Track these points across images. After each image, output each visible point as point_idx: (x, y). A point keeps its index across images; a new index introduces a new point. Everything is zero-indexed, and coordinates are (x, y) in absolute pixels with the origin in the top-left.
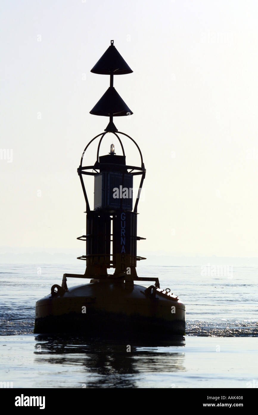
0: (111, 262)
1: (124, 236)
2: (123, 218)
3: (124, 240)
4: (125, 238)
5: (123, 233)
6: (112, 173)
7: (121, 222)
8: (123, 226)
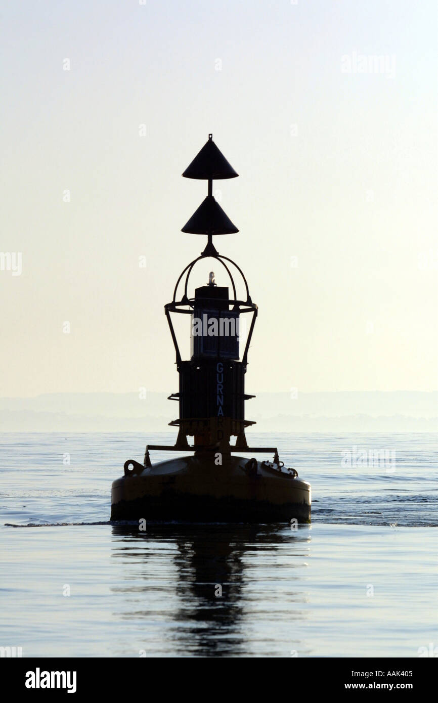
1: (222, 393)
2: (220, 370)
3: (221, 399)
4: (223, 397)
5: (221, 390)
7: (218, 375)
8: (220, 381)
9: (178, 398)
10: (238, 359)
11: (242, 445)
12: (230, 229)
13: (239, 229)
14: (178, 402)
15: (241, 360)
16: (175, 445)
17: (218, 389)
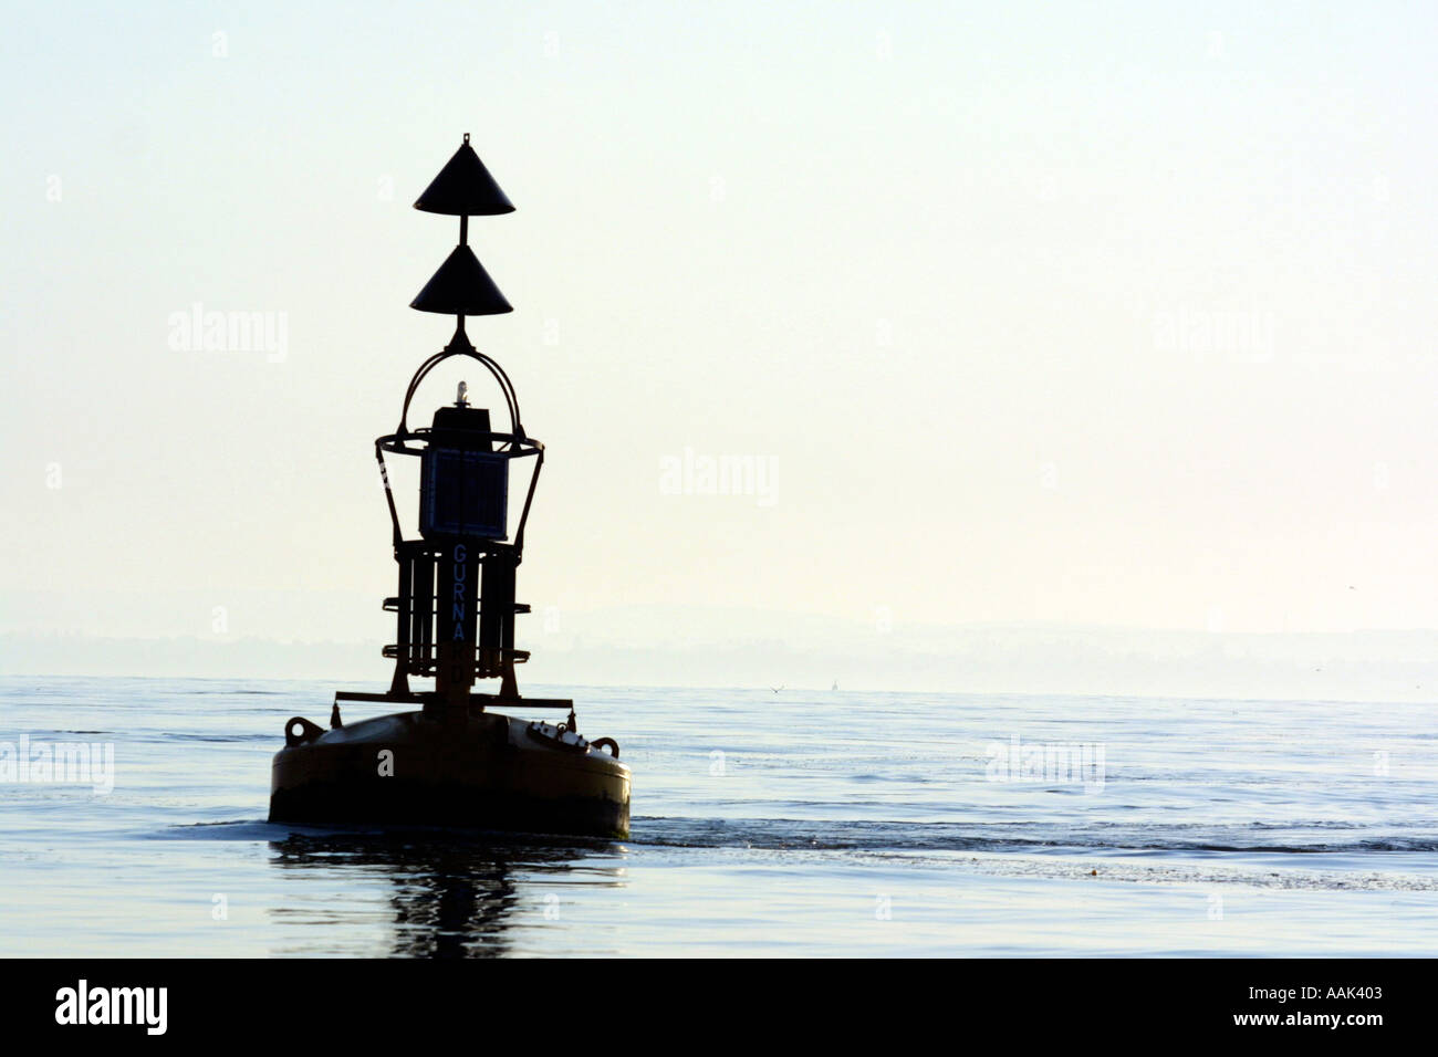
0: (433, 663)
1: (462, 598)
2: (460, 557)
3: (460, 610)
4: (463, 605)
5: (460, 592)
6: (446, 451)
7: (455, 567)
8: (460, 577)
9: (396, 608)
10: (506, 539)
11: (510, 696)
12: (497, 305)
13: (513, 306)
14: (396, 614)
15: (511, 541)
16: (388, 693)
17: (456, 592)
